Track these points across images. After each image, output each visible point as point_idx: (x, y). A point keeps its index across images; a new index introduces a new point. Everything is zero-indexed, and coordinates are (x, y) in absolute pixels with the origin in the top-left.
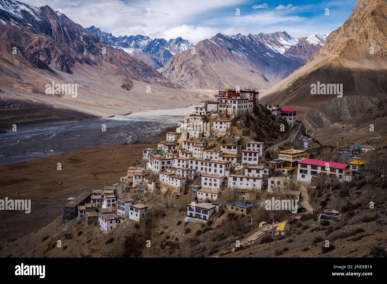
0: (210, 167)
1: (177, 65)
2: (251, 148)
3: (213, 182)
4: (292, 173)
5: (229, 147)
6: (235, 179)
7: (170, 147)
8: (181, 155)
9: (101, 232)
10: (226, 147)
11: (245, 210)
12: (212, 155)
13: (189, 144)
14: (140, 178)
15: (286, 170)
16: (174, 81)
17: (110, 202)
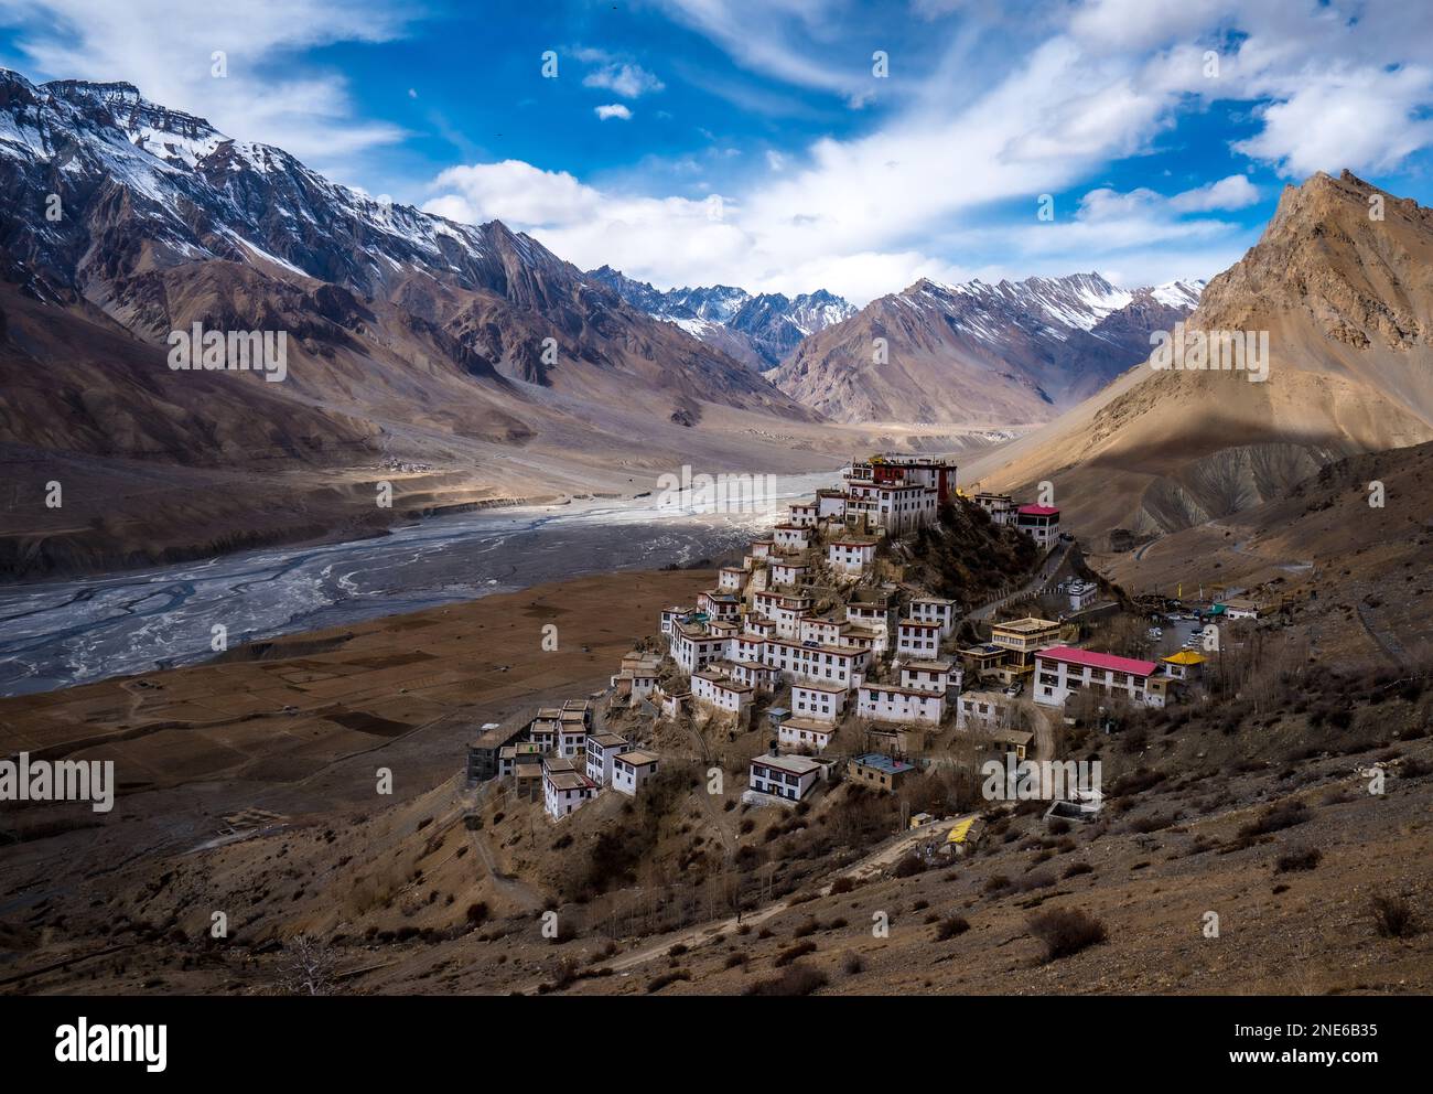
0: (815, 664)
1: (814, 362)
2: (923, 615)
3: (820, 703)
4: (1023, 681)
5: (867, 613)
6: (874, 695)
7: (722, 606)
8: (748, 629)
9: (545, 819)
10: (859, 610)
11: (889, 780)
12: (823, 633)
13: (768, 601)
14: (647, 685)
15: (1008, 674)
16: (806, 401)
17: (571, 741)
